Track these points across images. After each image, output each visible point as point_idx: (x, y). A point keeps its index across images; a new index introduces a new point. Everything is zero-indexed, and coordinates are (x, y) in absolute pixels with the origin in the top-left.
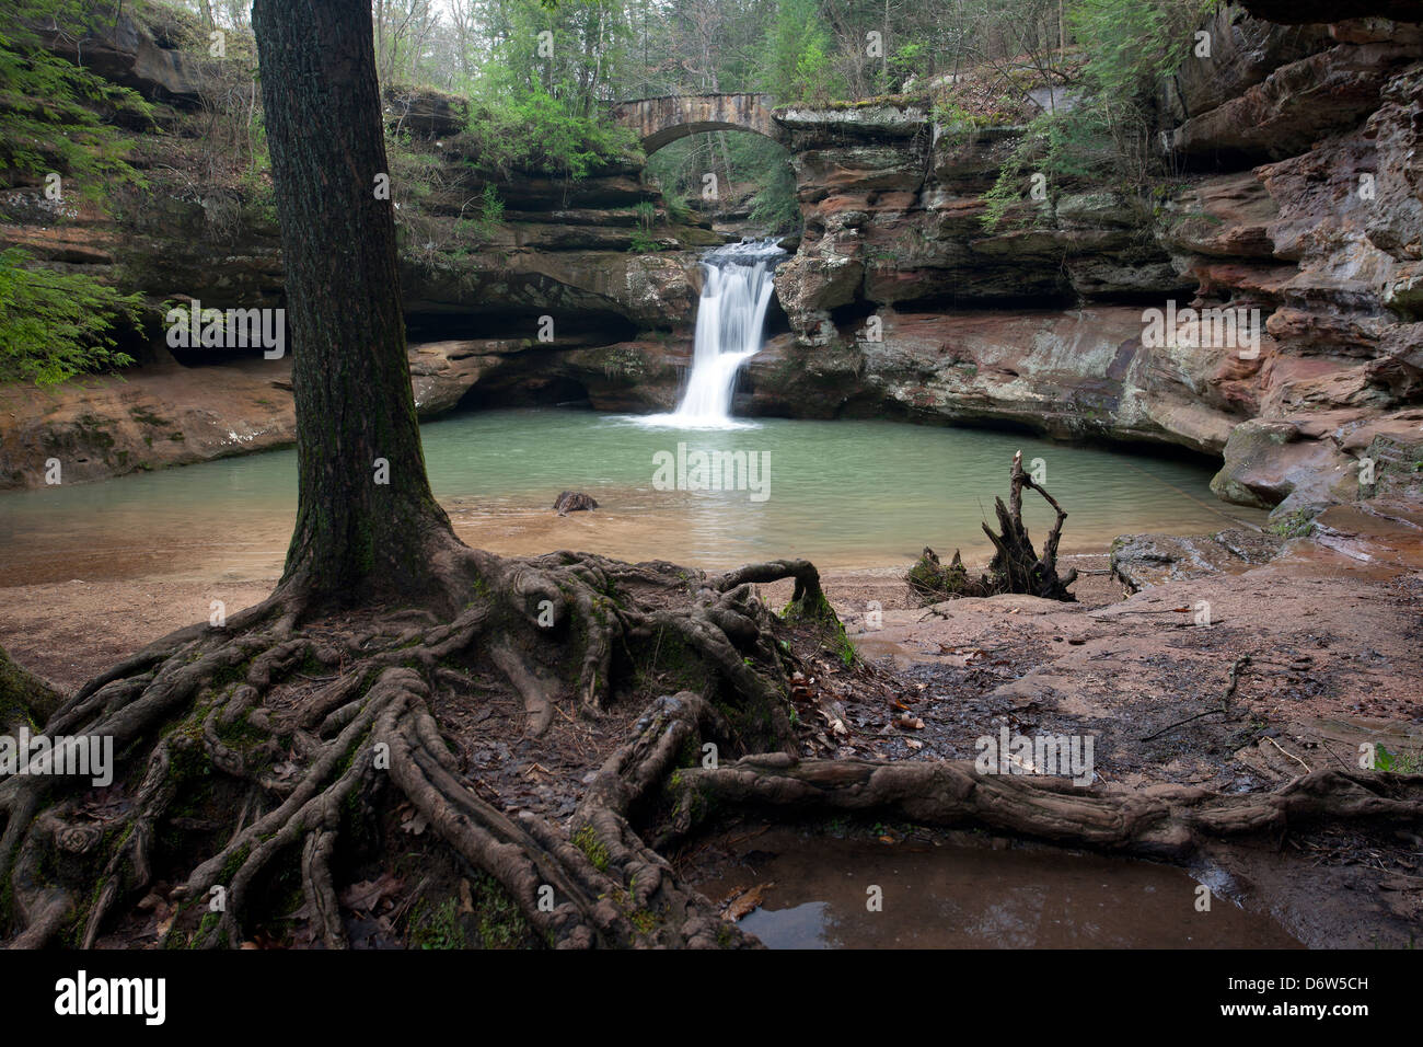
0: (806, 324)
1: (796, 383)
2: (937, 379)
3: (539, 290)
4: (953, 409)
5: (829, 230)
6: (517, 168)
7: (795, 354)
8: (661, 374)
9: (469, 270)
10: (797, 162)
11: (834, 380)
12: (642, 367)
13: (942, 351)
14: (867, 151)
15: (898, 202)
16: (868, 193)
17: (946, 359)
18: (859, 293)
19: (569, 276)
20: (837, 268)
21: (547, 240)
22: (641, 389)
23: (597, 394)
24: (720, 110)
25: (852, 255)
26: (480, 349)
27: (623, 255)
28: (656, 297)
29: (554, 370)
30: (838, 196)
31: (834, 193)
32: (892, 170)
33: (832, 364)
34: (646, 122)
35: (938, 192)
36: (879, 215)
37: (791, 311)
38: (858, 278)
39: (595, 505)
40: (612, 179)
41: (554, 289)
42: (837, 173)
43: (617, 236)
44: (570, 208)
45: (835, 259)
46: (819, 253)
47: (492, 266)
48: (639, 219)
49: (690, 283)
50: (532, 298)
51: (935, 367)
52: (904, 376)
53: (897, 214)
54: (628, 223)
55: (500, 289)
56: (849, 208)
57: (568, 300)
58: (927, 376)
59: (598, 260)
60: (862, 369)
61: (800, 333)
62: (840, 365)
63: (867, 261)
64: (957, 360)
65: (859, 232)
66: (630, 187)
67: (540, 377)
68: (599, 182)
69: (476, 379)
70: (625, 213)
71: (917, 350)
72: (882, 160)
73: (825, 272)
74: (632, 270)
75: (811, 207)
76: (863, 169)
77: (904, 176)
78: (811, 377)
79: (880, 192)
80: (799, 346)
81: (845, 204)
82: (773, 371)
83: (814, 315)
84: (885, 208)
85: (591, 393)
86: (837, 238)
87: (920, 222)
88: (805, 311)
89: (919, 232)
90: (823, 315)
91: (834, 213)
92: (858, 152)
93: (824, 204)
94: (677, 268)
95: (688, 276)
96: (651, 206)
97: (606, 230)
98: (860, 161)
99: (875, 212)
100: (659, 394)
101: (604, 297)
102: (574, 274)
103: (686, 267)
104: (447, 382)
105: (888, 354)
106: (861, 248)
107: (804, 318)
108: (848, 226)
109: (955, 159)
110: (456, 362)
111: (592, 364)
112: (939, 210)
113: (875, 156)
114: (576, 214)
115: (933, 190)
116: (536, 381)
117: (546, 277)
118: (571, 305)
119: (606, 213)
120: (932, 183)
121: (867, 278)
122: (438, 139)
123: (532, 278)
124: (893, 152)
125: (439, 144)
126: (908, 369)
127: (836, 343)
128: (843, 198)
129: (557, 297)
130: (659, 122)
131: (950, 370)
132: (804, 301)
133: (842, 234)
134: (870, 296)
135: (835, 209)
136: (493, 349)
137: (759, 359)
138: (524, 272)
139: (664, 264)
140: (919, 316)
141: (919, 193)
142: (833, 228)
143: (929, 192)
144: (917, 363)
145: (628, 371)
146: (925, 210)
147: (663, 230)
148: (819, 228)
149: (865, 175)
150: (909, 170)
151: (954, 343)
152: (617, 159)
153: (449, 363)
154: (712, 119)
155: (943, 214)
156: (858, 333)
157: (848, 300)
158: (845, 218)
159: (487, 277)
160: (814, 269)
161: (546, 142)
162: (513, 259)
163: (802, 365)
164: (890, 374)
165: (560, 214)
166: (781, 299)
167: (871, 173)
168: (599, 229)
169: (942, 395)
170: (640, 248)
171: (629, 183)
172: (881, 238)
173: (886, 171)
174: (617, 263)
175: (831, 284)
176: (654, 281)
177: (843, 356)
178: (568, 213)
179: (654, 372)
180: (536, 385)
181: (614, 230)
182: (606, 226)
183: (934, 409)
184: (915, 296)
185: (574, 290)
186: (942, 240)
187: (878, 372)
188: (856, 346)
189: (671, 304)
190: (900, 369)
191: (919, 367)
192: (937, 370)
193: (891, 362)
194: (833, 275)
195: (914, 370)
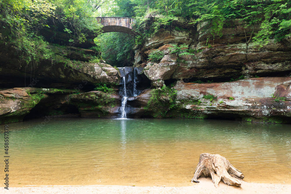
0: (161, 84)
4: (208, 111)
5: (167, 54)
13: (201, 93)
17: (202, 96)
20: (172, 66)
24: (120, 22)
25: (175, 62)
28: (106, 75)
30: (168, 44)
31: (166, 43)
35: (198, 45)
37: (154, 80)
38: (175, 70)
58: (197, 101)
60: (174, 99)
61: (159, 87)
64: (205, 96)
71: (193, 93)
72: (181, 34)
73: (168, 67)
76: (176, 36)
77: (188, 39)
78: (162, 101)
83: (162, 81)
88: (160, 80)
90: (164, 82)
91: (168, 49)
93: (163, 47)
101: (87, 75)
104: (27, 102)
105: (183, 94)
107: (160, 82)
115: (196, 44)
126: (190, 99)
128: (170, 45)
131: (203, 99)
132: (160, 76)
136: (45, 91)
140: (191, 83)
141: (189, 46)
143: (194, 45)
149: (177, 38)
151: (204, 91)
153: (27, 95)
154: (117, 25)
157: (169, 78)
164: (183, 101)
174: (91, 64)
175: (169, 71)
180: (57, 107)
183: (201, 112)
184: (188, 77)
186: (201, 59)
187: (179, 101)
189: (112, 78)
190: (187, 99)
191: (193, 98)
192: (199, 99)
193: (184, 97)
194: (170, 68)
195: (192, 99)
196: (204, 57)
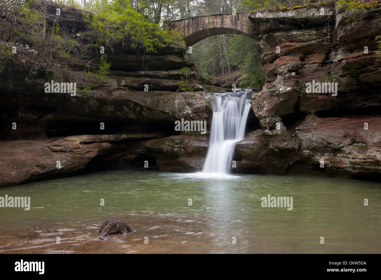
0: (269, 123)
1: (264, 155)
2: (342, 152)
3: (130, 109)
4: (354, 168)
5: (280, 74)
6: (117, 46)
7: (263, 139)
8: (193, 151)
9: (92, 97)
10: (261, 44)
11: (284, 153)
12: (183, 147)
13: (345, 137)
14: (299, 32)
15: (317, 58)
16: (300, 55)
17: (348, 141)
18: (297, 106)
19: (146, 102)
20: (285, 93)
21: (135, 84)
22: (183, 159)
23: (160, 162)
24: (222, 22)
25: (293, 86)
26: (100, 139)
27: (174, 93)
28: (190, 112)
29: (139, 151)
30: (284, 57)
31: (282, 55)
32: (313, 42)
33: (284, 145)
34: (186, 29)
35: (339, 52)
36: (306, 66)
37: (261, 117)
38: (296, 99)
39: (129, 230)
40: (169, 56)
41: (138, 109)
42: (284, 44)
43: (172, 84)
44: (148, 70)
45: (283, 88)
46: (275, 86)
47: (104, 95)
48: (183, 75)
49: (207, 105)
50: (128, 114)
51: (341, 145)
52: (323, 150)
53: (316, 65)
54: (177, 77)
55: (110, 108)
56: (290, 62)
57: (146, 114)
58: (337, 151)
59: (161, 95)
60: (300, 147)
61: (266, 128)
62: (287, 145)
63: (301, 89)
64: (354, 141)
65: (297, 74)
66: (178, 60)
67: (133, 154)
68: (162, 57)
69: (96, 154)
70: (175, 72)
71: (330, 136)
72: (308, 37)
73: (278, 95)
74: (178, 99)
75: (270, 64)
76: (297, 42)
77: (320, 45)
78: (272, 151)
79: (306, 54)
80: (265, 135)
81: (288, 60)
82: (251, 148)
83: (273, 118)
84: (309, 62)
85: (157, 162)
86: (284, 77)
87: (330, 68)
88: (268, 116)
89: (329, 73)
90: (278, 118)
91: (283, 65)
92: (294, 33)
93: (277, 61)
94: (201, 98)
95: (207, 101)
96: (188, 69)
97: (166, 81)
98: (296, 37)
99: (305, 64)
100: (192, 162)
101: (164, 112)
102: (148, 101)
103: (206, 98)
104: (79, 156)
105: (314, 139)
106: (297, 83)
107: (268, 120)
108: (290, 71)
109: (351, 30)
110: (85, 145)
111: (157, 147)
112: (340, 61)
113: (304, 35)
114: (151, 73)
115: (336, 51)
116: (130, 156)
117: (134, 102)
118: (148, 117)
119: (166, 73)
120: (335, 48)
121: (301, 98)
122: (78, 32)
123: (127, 102)
124: (314, 32)
125: (78, 35)
126: (326, 147)
127: (286, 133)
128: (287, 58)
129: (140, 113)
130: (193, 29)
131: (350, 147)
132: (268, 111)
133: (287, 75)
134: (302, 109)
135: (283, 63)
136: (106, 139)
137: (244, 143)
138: (122, 99)
139: (194, 96)
140: (331, 119)
141: (328, 54)
142: (282, 72)
143: (334, 53)
144: (331, 144)
145: (176, 150)
146: (332, 62)
147: (195, 81)
148: (274, 74)
149: (298, 45)
150: (322, 41)
151: (352, 132)
152: (171, 46)
153: (80, 146)
154: (218, 26)
155: (344, 61)
156: (297, 128)
157: (291, 111)
158: (289, 67)
159: (102, 102)
160: (273, 94)
161: (132, 32)
162: (116, 93)
163: (267, 145)
164: (315, 150)
165: (143, 73)
166: (255, 111)
167: (302, 44)
168: (163, 80)
169: (347, 161)
170: (183, 89)
171: (178, 58)
172: (308, 77)
173: (310, 42)
174: (170, 96)
175: (282, 102)
176: (189, 104)
177: (289, 140)
178: (147, 72)
179: (189, 150)
180: (130, 158)
181: (170, 81)
182: (167, 79)
183: (343, 168)
184: (328, 108)
185: (149, 109)
186: (342, 76)
187: (308, 149)
188: (296, 135)
189: (198, 115)
190: (321, 147)
191: (332, 146)
192: (343, 147)
193: (316, 143)
194: (283, 97)
195: (329, 147)
196: (347, 75)
